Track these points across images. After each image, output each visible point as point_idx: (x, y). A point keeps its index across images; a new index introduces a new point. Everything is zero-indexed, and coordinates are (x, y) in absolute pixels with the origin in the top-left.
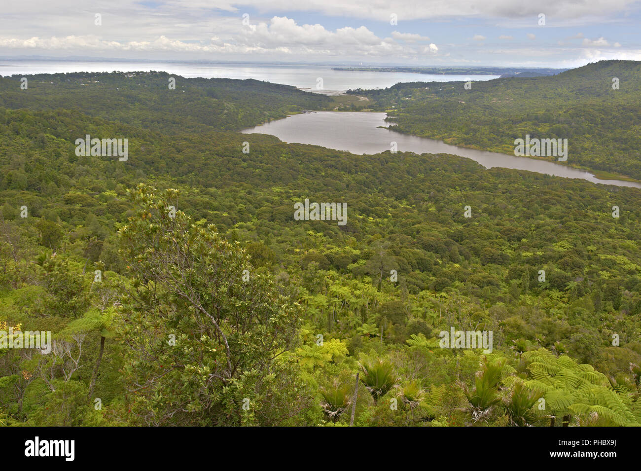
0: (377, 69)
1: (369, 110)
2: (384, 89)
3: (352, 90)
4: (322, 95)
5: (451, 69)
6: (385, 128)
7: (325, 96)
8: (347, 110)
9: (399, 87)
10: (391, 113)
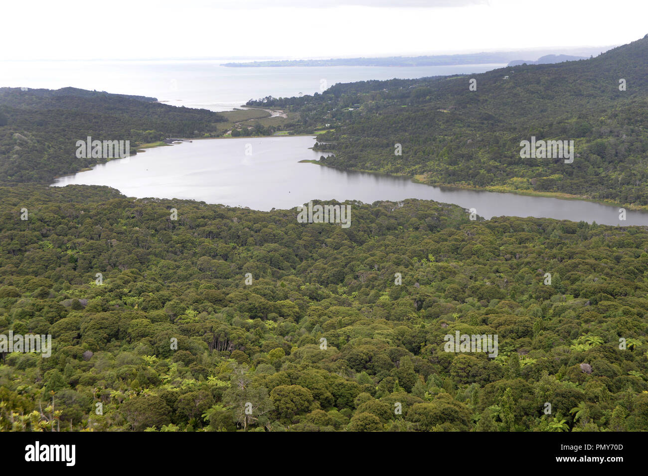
1: (287, 132)
3: (257, 100)
6: (313, 161)
8: (247, 134)
9: (337, 90)
10: (324, 135)
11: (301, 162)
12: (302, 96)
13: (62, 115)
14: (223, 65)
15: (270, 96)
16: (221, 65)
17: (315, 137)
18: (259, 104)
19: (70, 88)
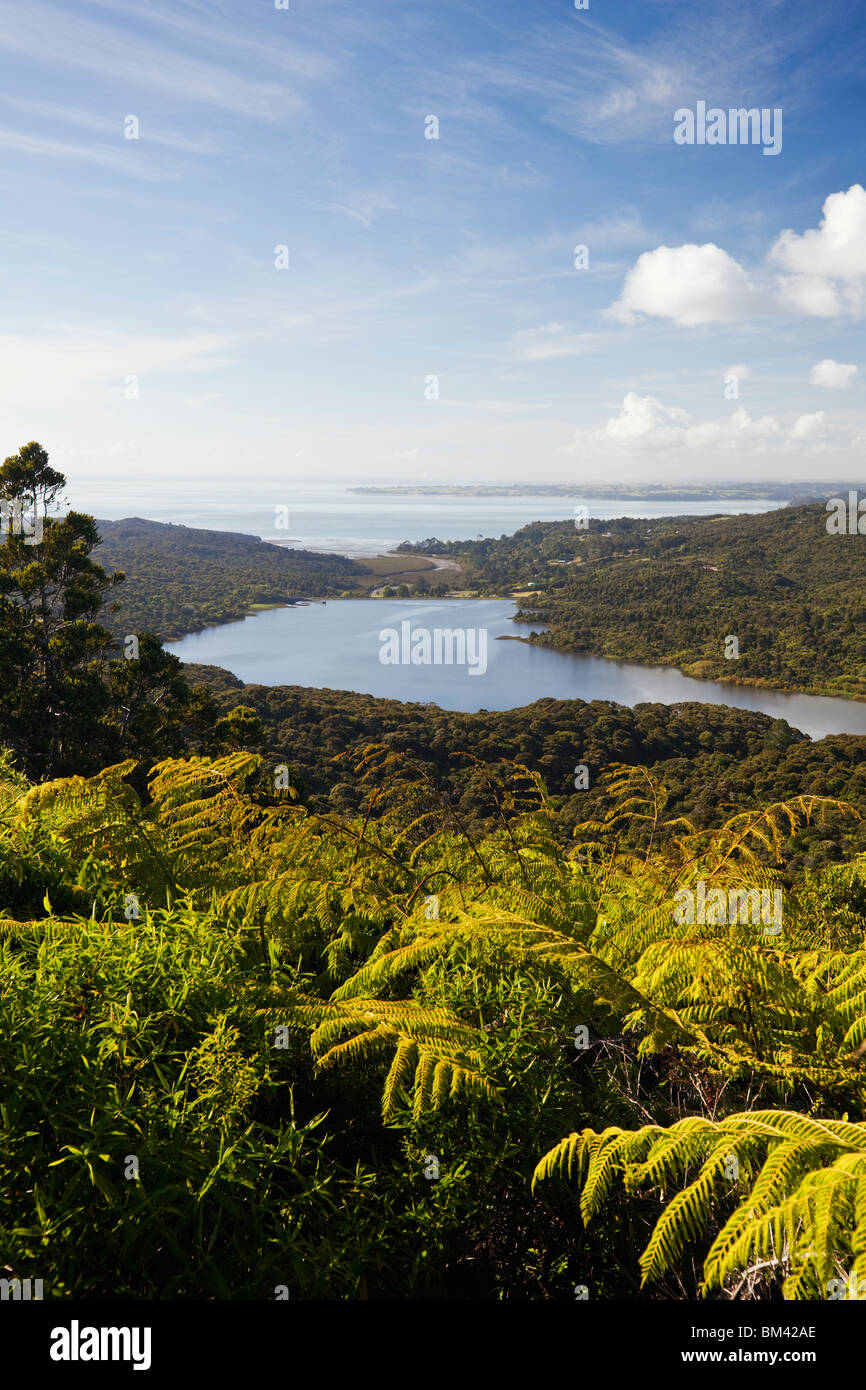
0: (468, 488)
1: (467, 594)
2: (498, 538)
3: (413, 543)
4: (333, 557)
5: (660, 487)
6: (518, 639)
7: (341, 560)
8: (405, 594)
9: (536, 533)
10: (527, 599)
11: (501, 638)
12: (483, 539)
13: (132, 558)
14: (351, 490)
15: (434, 538)
16: (348, 490)
17: (515, 602)
18: (418, 549)
19: (137, 519)
